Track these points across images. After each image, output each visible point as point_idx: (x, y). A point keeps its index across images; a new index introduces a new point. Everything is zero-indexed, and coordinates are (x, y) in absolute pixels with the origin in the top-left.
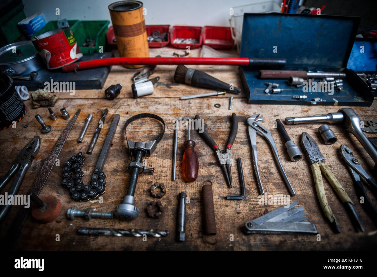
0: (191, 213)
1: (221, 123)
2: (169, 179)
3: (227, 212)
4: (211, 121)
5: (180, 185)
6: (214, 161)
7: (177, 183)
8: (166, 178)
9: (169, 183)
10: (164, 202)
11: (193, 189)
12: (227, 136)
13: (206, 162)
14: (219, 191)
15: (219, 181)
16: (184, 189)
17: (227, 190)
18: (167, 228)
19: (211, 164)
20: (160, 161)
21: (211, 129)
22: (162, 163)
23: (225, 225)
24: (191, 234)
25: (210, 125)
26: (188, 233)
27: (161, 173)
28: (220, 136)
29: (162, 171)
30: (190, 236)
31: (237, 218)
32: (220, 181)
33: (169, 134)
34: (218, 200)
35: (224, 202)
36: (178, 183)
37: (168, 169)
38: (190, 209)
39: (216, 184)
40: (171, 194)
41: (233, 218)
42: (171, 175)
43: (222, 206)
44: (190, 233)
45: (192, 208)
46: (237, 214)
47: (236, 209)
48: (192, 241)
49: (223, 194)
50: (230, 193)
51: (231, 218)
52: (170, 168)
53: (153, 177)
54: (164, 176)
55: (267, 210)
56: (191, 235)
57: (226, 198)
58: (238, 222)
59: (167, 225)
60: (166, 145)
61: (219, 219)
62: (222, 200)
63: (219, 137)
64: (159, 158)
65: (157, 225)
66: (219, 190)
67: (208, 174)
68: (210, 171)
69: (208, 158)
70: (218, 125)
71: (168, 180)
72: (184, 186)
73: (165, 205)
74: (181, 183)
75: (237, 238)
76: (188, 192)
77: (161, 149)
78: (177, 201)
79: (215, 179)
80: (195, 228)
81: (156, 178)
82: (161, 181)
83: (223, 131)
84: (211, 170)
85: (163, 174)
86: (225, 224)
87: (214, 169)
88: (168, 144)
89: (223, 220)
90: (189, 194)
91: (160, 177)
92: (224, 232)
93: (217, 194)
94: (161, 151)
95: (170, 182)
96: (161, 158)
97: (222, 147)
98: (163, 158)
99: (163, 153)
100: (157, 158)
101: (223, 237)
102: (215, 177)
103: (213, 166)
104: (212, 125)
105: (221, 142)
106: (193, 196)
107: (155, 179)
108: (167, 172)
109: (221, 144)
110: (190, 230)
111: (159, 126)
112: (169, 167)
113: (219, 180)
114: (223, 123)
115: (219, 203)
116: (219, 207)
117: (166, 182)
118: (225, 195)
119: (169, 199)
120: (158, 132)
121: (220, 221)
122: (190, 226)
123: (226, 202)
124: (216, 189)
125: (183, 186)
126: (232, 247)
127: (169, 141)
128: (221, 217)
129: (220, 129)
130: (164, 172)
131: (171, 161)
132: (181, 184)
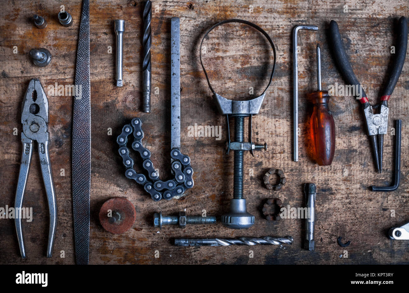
0: (321, 211)
1: (377, 35)
2: (288, 158)
3: (370, 209)
4: (358, 31)
5: (305, 168)
6: (357, 123)
7: (300, 165)
8: (282, 155)
9: (288, 164)
10: (283, 196)
11: (323, 173)
12: (384, 68)
13: (344, 125)
14: (362, 177)
15: (363, 161)
16: (310, 173)
17: (373, 175)
18: (290, 232)
19: (352, 129)
20: (270, 124)
21: (356, 52)
22: (274, 128)
23: (365, 227)
24: (321, 238)
25: (355, 42)
26: (318, 238)
27: (275, 147)
28: (372, 69)
29: (275, 144)
30: (319, 241)
31: (382, 216)
32: (364, 160)
33: (280, 64)
34: (359, 191)
35: (367, 194)
36: (302, 164)
37: (286, 139)
38: (320, 205)
39: (358, 165)
40: (292, 182)
41: (377, 217)
42: (289, 150)
43: (364, 200)
44: (320, 237)
45: (323, 203)
46: (382, 211)
47: (382, 204)
48: (323, 247)
49: (367, 181)
50: (377, 179)
51: (374, 216)
52: (288, 137)
53: (263, 155)
54: (280, 153)
56: (321, 240)
57: (370, 188)
58: (383, 222)
59: (289, 228)
60: (278, 89)
61: (357, 219)
62: (364, 191)
63: (369, 71)
64: (268, 117)
65: (276, 228)
66: (361, 175)
67: (348, 147)
68: (350, 142)
69: (348, 117)
70: (370, 42)
71: (286, 158)
72: (311, 169)
73: (285, 199)
74: (306, 164)
75: (379, 242)
76: (317, 179)
77: (270, 99)
78: (301, 192)
79: (357, 157)
80: (326, 231)
81: (267, 155)
82: (275, 161)
83: (378, 57)
84: (352, 141)
85: (278, 149)
86: (366, 225)
87: (356, 138)
88: (280, 87)
89: (364, 219)
90: (318, 181)
91: (273, 153)
92: (363, 235)
93: (358, 181)
94: (270, 102)
95: (290, 162)
96: (272, 118)
97: (373, 94)
98: (275, 118)
99: (273, 106)
100: (266, 118)
101: (361, 242)
102: (358, 153)
103: (356, 132)
104: (360, 43)
105: (373, 82)
106: (324, 186)
107: (265, 157)
108: (283, 145)
109: (372, 88)
110: (319, 234)
111: (260, 45)
112: (286, 135)
113: (363, 159)
114: (380, 36)
115: (361, 196)
116: (359, 201)
117: (284, 163)
118: (371, 183)
119: (290, 191)
120: (261, 58)
121: (360, 221)
122: (320, 228)
123: (370, 194)
124: (358, 173)
125: (310, 168)
126: (370, 253)
127: (282, 80)
128: (361, 216)
129: (373, 51)
130: (278, 144)
131: (289, 123)
132: (307, 166)
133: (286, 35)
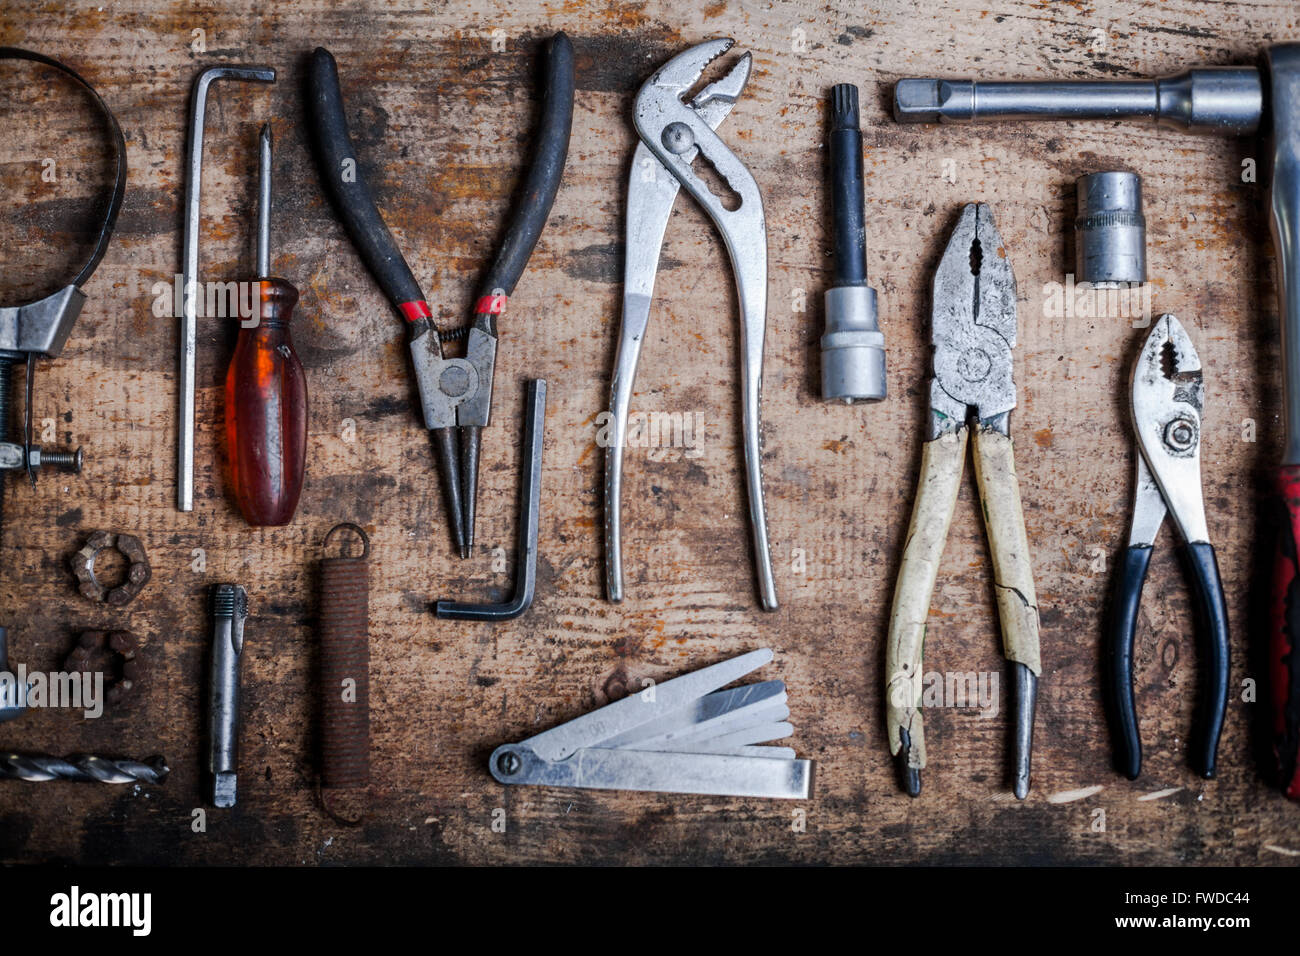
0: (270, 678)
1: (478, 97)
2: (163, 499)
3: (435, 678)
4: (414, 82)
5: (220, 535)
6: (396, 390)
7: (202, 522)
8: (146, 489)
9: (162, 520)
10: (144, 623)
11: (279, 553)
12: (495, 206)
13: (355, 394)
14: (410, 570)
15: (414, 515)
16: (236, 552)
17: (446, 566)
18: (165, 743)
19: (381, 408)
20: (109, 386)
21: (404, 154)
22: (121, 402)
23: (417, 737)
24: (268, 768)
25: (403, 121)
26: (256, 768)
27: (122, 463)
28: (455, 208)
29: (124, 451)
30: (261, 779)
31: (477, 704)
32: (419, 512)
33: (152, 193)
34: (397, 616)
35: (426, 627)
36: (210, 520)
37: (159, 436)
38: (266, 658)
39: (396, 530)
40: (174, 578)
41: (457, 705)
42: (169, 474)
43: (415, 648)
44: (265, 766)
45: (274, 652)
46: (476, 688)
47: (477, 661)
48: (272, 799)
49: (425, 583)
50: (461, 580)
51: (447, 702)
52: (166, 429)
53: (85, 486)
54: (138, 482)
55: (624, 674)
56: (268, 774)
57: (432, 608)
58: (478, 723)
59: (164, 729)
60: (142, 273)
61: (391, 709)
62: (415, 617)
63: (445, 216)
64: (105, 364)
65: (120, 728)
66: (408, 563)
67: (363, 468)
68: (372, 451)
69: (367, 368)
70: (453, 121)
71: (158, 501)
72: (240, 538)
73: (151, 634)
74: (222, 521)
75: (463, 791)
76: (259, 572)
77: (113, 304)
78: (202, 614)
79: (394, 501)
80: (283, 745)
81: (98, 488)
82: (122, 509)
83: (479, 171)
84: (378, 450)
85: (134, 468)
86: (422, 731)
87: (394, 439)
88: (149, 266)
89: (412, 712)
90: (262, 580)
91: (116, 483)
92: (407, 763)
93: (396, 582)
94: (112, 317)
95: (170, 512)
96: (116, 369)
97: (456, 294)
98: (127, 368)
99: (122, 330)
100: (97, 367)
101: (400, 788)
102: (396, 489)
103: (392, 418)
104: (418, 122)
105: (456, 253)
106: (282, 595)
107: (92, 495)
108: (149, 456)
109: (454, 271)
110: (262, 754)
111: (92, 130)
112: (159, 424)
113: (415, 508)
114: (488, 100)
115: (402, 632)
116: (399, 648)
117: (150, 517)
118: (437, 592)
119: (166, 608)
120: (90, 174)
121: (399, 719)
122: (262, 735)
123: (434, 629)
124: (396, 554)
125: (234, 536)
126: (434, 825)
127: (154, 245)
128: (404, 700)
129: (464, 149)
130: (135, 452)
131: (170, 385)
132: (225, 528)
133: (174, 97)
